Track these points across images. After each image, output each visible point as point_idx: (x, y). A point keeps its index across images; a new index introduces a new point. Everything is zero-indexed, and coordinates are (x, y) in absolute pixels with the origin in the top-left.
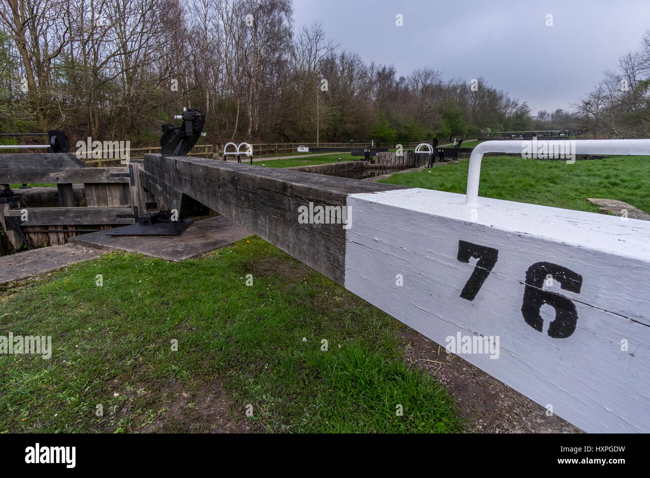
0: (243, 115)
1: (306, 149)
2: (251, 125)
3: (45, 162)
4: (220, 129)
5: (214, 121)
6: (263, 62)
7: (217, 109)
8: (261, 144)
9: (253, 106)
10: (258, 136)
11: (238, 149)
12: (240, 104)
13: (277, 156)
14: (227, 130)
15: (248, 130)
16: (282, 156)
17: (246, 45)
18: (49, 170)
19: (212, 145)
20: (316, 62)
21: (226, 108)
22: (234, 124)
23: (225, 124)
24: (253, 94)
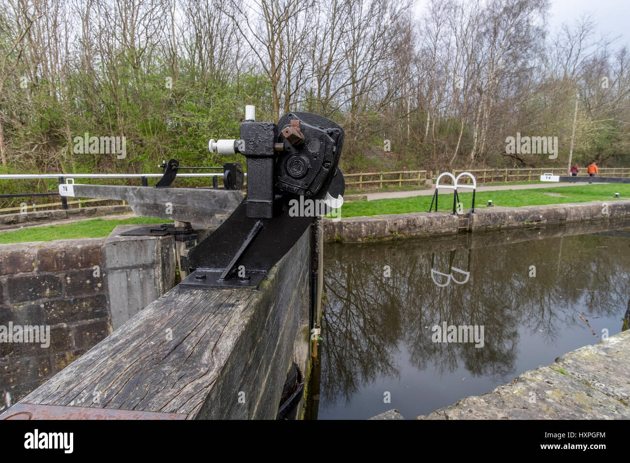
0: (467, 137)
1: (556, 178)
2: (475, 148)
3: (213, 201)
4: (437, 153)
5: (431, 145)
6: (500, 74)
7: (437, 132)
8: (485, 170)
9: (480, 126)
10: (483, 161)
11: (455, 181)
12: (465, 124)
13: (506, 184)
14: (445, 154)
15: (471, 153)
16: (514, 184)
17: (480, 59)
18: (216, 210)
19: (426, 171)
20: (576, 66)
21: (447, 130)
22: (454, 147)
23: (444, 146)
24: (482, 112)
